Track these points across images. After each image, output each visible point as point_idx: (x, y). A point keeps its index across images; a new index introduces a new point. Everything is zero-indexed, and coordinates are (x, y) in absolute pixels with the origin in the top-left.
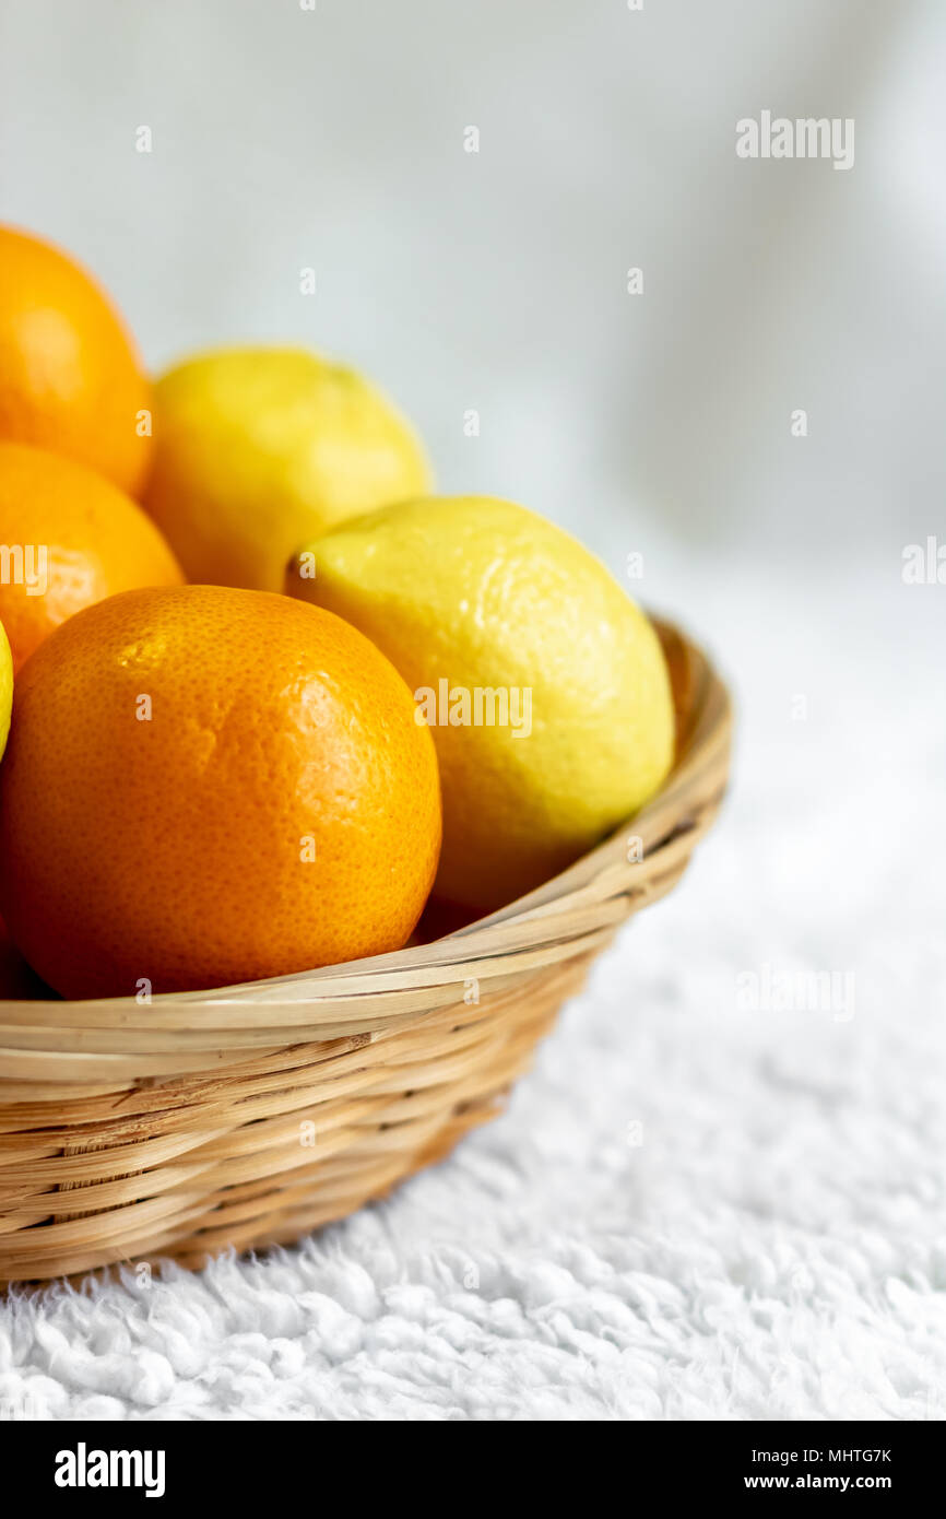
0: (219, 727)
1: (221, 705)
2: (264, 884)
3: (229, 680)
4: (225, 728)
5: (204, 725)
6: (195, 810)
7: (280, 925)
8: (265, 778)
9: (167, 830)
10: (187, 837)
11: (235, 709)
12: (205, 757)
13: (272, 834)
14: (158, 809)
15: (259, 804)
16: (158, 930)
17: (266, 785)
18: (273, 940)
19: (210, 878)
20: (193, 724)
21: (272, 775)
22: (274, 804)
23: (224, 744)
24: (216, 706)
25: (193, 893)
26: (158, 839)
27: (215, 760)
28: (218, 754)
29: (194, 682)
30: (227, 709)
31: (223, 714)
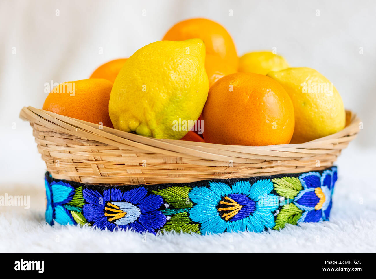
0: (250, 95)
1: (250, 91)
2: (257, 126)
3: (252, 86)
4: (251, 95)
5: (247, 94)
6: (244, 110)
7: (260, 135)
8: (258, 105)
9: (238, 114)
10: (242, 116)
11: (253, 92)
12: (247, 100)
13: (259, 116)
14: (237, 110)
15: (257, 110)
16: (235, 135)
17: (258, 106)
18: (259, 138)
19: (246, 124)
20: (245, 94)
21: (260, 104)
22: (260, 110)
23: (251, 98)
24: (249, 90)
25: (243, 127)
26: (236, 116)
27: (248, 101)
28: (249, 100)
29: (245, 86)
30: (251, 91)
31: (250, 92)
